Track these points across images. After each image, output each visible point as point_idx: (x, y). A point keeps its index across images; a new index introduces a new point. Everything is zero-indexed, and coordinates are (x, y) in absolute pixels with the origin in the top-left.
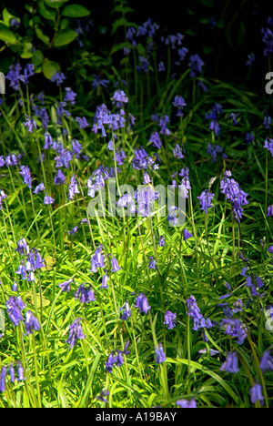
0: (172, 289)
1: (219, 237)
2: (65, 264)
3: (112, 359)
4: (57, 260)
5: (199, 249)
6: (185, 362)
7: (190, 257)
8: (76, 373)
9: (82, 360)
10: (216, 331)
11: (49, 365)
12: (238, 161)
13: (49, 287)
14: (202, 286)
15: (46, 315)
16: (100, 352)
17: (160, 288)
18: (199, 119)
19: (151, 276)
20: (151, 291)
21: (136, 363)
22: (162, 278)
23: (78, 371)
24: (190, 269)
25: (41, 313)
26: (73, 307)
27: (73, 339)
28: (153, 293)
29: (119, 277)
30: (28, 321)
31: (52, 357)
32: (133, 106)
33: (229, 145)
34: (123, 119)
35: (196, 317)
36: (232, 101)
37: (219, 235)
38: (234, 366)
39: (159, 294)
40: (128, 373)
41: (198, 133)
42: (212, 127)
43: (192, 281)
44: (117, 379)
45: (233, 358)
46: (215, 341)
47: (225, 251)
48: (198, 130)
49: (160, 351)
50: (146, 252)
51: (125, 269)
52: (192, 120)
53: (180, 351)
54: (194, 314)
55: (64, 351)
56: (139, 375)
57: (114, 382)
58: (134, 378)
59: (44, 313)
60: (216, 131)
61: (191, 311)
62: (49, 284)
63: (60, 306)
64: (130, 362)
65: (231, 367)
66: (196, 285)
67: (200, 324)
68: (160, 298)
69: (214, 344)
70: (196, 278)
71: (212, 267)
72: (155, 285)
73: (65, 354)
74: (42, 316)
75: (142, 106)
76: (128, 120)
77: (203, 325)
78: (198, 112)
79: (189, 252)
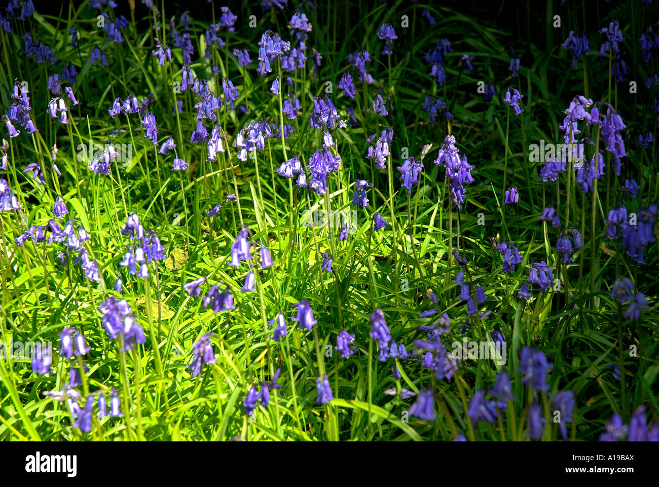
0: (358, 304)
1: (430, 231)
2: (202, 261)
3: (254, 396)
4: (190, 254)
5: (400, 247)
6: (364, 406)
7: (386, 259)
8: (206, 417)
9: (213, 397)
10: (414, 367)
11: (166, 404)
12: (472, 126)
13: (175, 292)
14: (402, 301)
15: (166, 332)
16: (240, 385)
17: (339, 302)
18: (421, 65)
19: (326, 283)
20: (326, 305)
21: (292, 406)
22: (342, 286)
23: (208, 414)
24: (384, 276)
25: (159, 328)
26: (208, 323)
27: (199, 364)
28: (328, 309)
29: (279, 284)
30: (127, 329)
31: (172, 392)
32: (322, 42)
33: (462, 104)
34: (303, 56)
35: (382, 339)
36: (470, 41)
37: (431, 228)
38: (428, 410)
39: (336, 310)
40: (280, 420)
41: (418, 85)
42: (434, 73)
43: (387, 293)
44: (264, 428)
45: (427, 398)
46: (412, 380)
47: (440, 253)
48: (418, 81)
49: (324, 386)
50: (323, 250)
51: (289, 271)
52: (410, 66)
53: (360, 393)
54: (379, 334)
55: (190, 384)
56: (296, 424)
57: (258, 431)
58: (290, 428)
59: (163, 328)
60: (440, 79)
61: (374, 330)
62: (175, 287)
63: (190, 320)
64: (284, 404)
65: (424, 411)
66: (392, 300)
67: (389, 352)
68: (337, 316)
69: (411, 384)
70: (394, 289)
71: (417, 275)
72: (331, 296)
73: (191, 390)
74: (161, 333)
75: (335, 42)
76: (311, 58)
77: (394, 354)
78: (418, 54)
79: (386, 251)
